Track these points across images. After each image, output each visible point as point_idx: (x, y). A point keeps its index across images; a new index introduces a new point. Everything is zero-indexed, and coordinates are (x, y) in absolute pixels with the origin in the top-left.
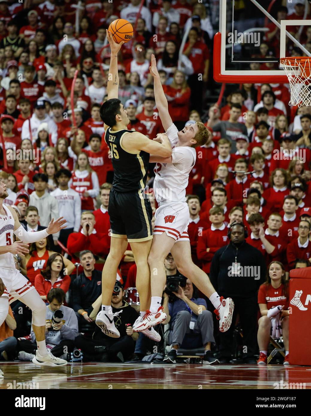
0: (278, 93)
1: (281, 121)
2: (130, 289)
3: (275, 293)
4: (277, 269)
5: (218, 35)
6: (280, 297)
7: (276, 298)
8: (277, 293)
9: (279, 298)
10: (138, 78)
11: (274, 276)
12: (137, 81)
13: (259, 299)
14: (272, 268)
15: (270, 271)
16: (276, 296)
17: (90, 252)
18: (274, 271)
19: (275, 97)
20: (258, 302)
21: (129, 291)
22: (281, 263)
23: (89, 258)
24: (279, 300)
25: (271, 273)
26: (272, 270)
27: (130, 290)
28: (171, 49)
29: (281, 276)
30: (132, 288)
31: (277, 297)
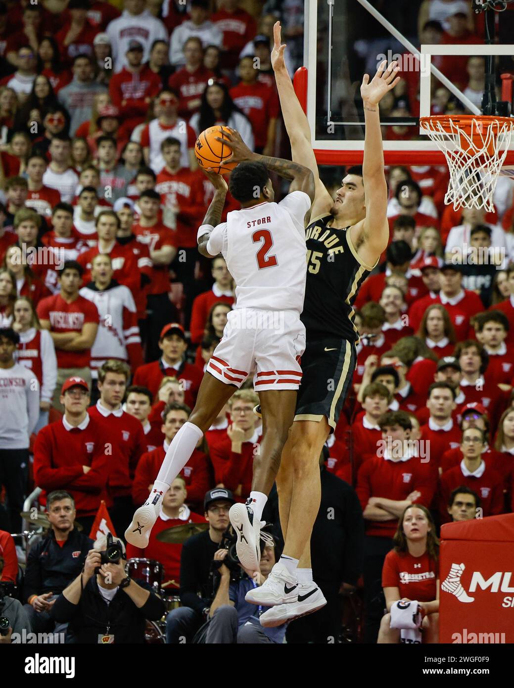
0: (426, 183)
1: (427, 238)
2: (133, 561)
3: (416, 566)
4: (419, 518)
5: (301, 72)
6: (423, 574)
7: (416, 576)
8: (419, 566)
9: (422, 577)
10: (140, 155)
11: (414, 532)
12: (139, 159)
13: (383, 579)
14: (408, 518)
15: (406, 523)
16: (418, 571)
17: (69, 496)
18: (414, 521)
19: (421, 193)
20: (383, 584)
21: (132, 564)
22: (425, 508)
23: (67, 508)
24: (423, 579)
25: (407, 526)
26: (408, 520)
27: (134, 563)
28: (215, 100)
29: (426, 533)
30: (137, 559)
31: (418, 574)
